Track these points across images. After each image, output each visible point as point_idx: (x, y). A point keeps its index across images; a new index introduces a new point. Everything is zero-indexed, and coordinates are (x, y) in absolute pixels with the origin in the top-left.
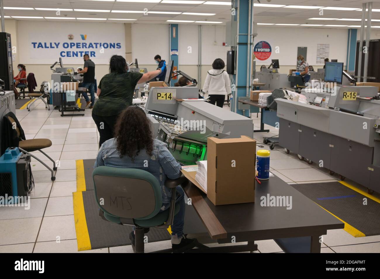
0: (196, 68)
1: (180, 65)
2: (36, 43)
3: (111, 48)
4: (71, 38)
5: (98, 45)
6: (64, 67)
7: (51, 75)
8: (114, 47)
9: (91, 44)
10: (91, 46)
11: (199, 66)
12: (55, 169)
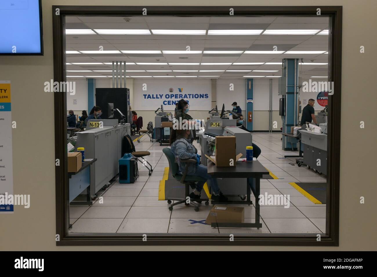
0: (268, 113)
1: (254, 111)
2: (146, 95)
3: (200, 98)
4: (171, 91)
5: (191, 96)
6: (164, 112)
7: (155, 117)
8: (203, 97)
9: (186, 95)
10: (186, 96)
11: (271, 111)
12: (152, 170)
